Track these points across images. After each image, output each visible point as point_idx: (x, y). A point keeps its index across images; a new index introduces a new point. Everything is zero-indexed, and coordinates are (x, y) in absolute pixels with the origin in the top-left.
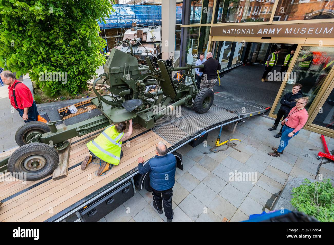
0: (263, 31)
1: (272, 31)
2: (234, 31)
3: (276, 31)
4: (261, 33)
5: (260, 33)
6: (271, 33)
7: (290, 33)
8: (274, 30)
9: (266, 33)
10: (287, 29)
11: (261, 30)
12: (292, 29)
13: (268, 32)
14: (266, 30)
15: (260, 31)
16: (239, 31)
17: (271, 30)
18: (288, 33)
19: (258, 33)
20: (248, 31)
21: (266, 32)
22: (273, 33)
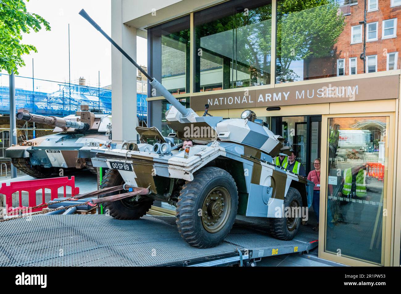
0: (264, 99)
1: (277, 97)
2: (223, 101)
3: (283, 97)
4: (263, 101)
5: (261, 101)
6: (277, 99)
7: (303, 98)
8: (280, 94)
9: (270, 100)
10: (297, 92)
11: (261, 96)
12: (303, 91)
13: (272, 98)
14: (268, 96)
15: (261, 99)
16: (230, 101)
17: (275, 95)
18: (300, 98)
19: (259, 101)
20: (244, 100)
21: (269, 98)
22: (280, 99)
